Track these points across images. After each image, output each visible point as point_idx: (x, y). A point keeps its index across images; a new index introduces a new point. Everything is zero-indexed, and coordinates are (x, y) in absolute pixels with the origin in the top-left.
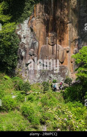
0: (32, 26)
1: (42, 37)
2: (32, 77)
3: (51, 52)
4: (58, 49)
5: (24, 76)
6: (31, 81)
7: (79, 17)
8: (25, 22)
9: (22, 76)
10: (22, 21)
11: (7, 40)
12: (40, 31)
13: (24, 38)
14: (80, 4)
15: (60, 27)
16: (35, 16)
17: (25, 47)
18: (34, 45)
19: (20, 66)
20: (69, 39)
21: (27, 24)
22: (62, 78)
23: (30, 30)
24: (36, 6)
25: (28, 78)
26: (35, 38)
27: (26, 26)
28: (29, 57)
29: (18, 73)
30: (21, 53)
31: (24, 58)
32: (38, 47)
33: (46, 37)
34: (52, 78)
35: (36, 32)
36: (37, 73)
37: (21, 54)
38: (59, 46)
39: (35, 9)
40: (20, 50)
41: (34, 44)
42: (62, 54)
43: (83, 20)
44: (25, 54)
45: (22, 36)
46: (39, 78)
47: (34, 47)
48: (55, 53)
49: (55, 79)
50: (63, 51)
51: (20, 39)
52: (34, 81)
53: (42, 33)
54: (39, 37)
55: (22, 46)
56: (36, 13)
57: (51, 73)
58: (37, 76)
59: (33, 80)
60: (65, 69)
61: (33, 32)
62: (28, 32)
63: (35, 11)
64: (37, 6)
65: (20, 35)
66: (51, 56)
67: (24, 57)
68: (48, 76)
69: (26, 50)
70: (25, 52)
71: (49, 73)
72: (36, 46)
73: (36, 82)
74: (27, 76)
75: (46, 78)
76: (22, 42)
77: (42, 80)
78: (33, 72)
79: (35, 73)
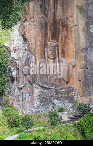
0: (24, 33)
1: (39, 48)
2: (28, 106)
5: (15, 105)
6: (27, 112)
7: (87, 18)
8: (14, 28)
9: (14, 105)
10: (11, 27)
12: (35, 40)
13: (15, 51)
15: (63, 32)
16: (28, 19)
17: (16, 64)
18: (29, 61)
19: (11, 91)
20: (74, 49)
21: (18, 30)
22: (70, 104)
23: (22, 39)
24: (29, 5)
25: (22, 108)
26: (30, 51)
27: (17, 34)
28: (23, 77)
29: (7, 102)
30: (12, 73)
31: (15, 80)
33: (44, 48)
34: (57, 105)
35: (31, 41)
36: (34, 99)
37: (11, 75)
38: (62, 60)
39: (27, 9)
40: (10, 68)
41: (29, 58)
42: (67, 70)
44: (17, 74)
45: (12, 48)
46: (38, 107)
47: (28, 63)
50: (68, 66)
51: (10, 52)
53: (38, 43)
54: (35, 48)
55: (12, 63)
56: (29, 14)
57: (55, 98)
58: (35, 105)
59: (30, 110)
60: (73, 91)
61: (27, 42)
62: (19, 42)
63: (27, 12)
65: (8, 47)
67: (15, 78)
68: (51, 103)
69: (18, 68)
70: (17, 70)
71: (52, 99)
72: (32, 61)
73: (34, 113)
74: (21, 105)
75: (49, 106)
76: (12, 56)
77: (43, 109)
78: (30, 99)
79: (32, 100)
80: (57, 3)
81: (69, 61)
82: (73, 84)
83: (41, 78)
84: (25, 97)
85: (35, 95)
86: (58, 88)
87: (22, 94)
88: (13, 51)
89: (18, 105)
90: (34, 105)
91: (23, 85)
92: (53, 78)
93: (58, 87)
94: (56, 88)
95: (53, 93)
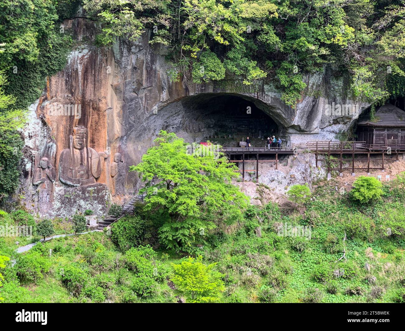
0: (44, 115)
1: (62, 135)
2: (45, 208)
3: (79, 160)
4: (90, 156)
5: (29, 207)
6: (44, 216)
7: (124, 100)
8: (30, 108)
9: (27, 206)
10: (26, 107)
11: (5, 143)
12: (58, 125)
13: (30, 137)
14: (125, 79)
15: (93, 117)
16: (49, 98)
17: (31, 155)
18: (48, 151)
19: (23, 189)
20: (107, 138)
21: (36, 111)
22: (100, 205)
23: (41, 122)
24: (50, 80)
25: (37, 210)
26: (50, 138)
27: (33, 117)
28: (40, 171)
29: (18, 203)
30: (25, 166)
31: (30, 174)
32: (55, 152)
33: (69, 135)
34: (83, 207)
35: (51, 126)
36: (54, 200)
37: (24, 168)
38: (91, 151)
39: (48, 85)
40: (22, 159)
41: (49, 147)
42: (97, 164)
43: (130, 105)
44: (32, 166)
45: (26, 134)
46: (59, 209)
47: (47, 154)
48: (86, 162)
49: (88, 208)
50: (99, 158)
51: (23, 138)
52: (51, 216)
53: (61, 128)
54: (57, 135)
55: (26, 153)
56: (51, 92)
57: (82, 198)
58: (55, 206)
59: (47, 213)
60: (103, 190)
61: (46, 126)
62: (37, 126)
63: (48, 89)
64: (52, 80)
65: (21, 132)
66: (79, 168)
67: (30, 172)
68: (75, 204)
69: (34, 159)
70: (32, 162)
71: (78, 199)
72: (52, 151)
73: (53, 217)
74: (36, 207)
75: (73, 209)
76: (26, 144)
77: (64, 211)
78: (48, 199)
79: (51, 201)
80: (87, 80)
81: (100, 152)
82: (105, 181)
83: (64, 173)
84: (41, 196)
85: (55, 194)
86: (86, 186)
87: (38, 192)
88: (28, 138)
89: (32, 207)
90: (53, 206)
91: (39, 182)
92: (79, 172)
93: (85, 184)
94: (83, 186)
95: (78, 192)
